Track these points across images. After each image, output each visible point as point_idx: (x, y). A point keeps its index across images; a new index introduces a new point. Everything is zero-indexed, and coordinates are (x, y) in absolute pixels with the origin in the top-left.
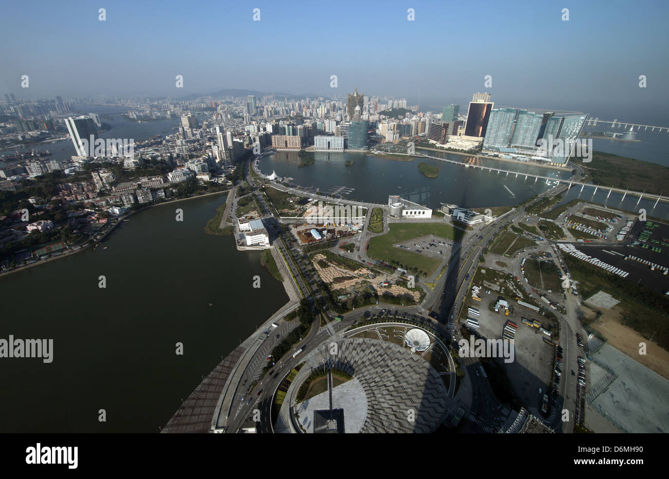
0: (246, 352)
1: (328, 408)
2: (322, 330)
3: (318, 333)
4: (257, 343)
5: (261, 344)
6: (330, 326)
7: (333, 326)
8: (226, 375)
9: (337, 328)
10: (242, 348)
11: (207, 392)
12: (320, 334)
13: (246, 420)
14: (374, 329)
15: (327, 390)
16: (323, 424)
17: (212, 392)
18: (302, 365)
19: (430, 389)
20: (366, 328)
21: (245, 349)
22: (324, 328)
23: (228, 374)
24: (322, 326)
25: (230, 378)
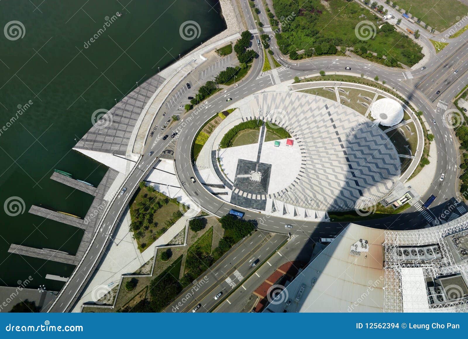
0: (165, 82)
1: (255, 160)
2: (263, 74)
3: (258, 78)
4: (179, 75)
5: (185, 78)
6: (275, 72)
7: (279, 73)
8: (142, 103)
9: (284, 77)
10: (160, 77)
11: (122, 116)
12: (260, 80)
13: (164, 152)
14: (333, 88)
15: (257, 142)
16: (246, 173)
17: (127, 118)
18: (232, 110)
19: (380, 168)
20: (323, 84)
21: (165, 79)
22: (267, 73)
23: (145, 103)
24: (264, 71)
25: (147, 107)
